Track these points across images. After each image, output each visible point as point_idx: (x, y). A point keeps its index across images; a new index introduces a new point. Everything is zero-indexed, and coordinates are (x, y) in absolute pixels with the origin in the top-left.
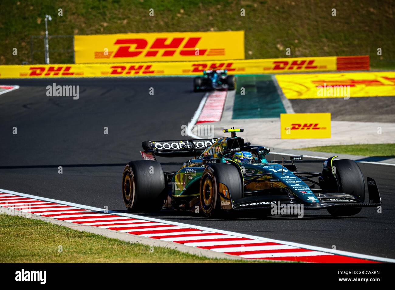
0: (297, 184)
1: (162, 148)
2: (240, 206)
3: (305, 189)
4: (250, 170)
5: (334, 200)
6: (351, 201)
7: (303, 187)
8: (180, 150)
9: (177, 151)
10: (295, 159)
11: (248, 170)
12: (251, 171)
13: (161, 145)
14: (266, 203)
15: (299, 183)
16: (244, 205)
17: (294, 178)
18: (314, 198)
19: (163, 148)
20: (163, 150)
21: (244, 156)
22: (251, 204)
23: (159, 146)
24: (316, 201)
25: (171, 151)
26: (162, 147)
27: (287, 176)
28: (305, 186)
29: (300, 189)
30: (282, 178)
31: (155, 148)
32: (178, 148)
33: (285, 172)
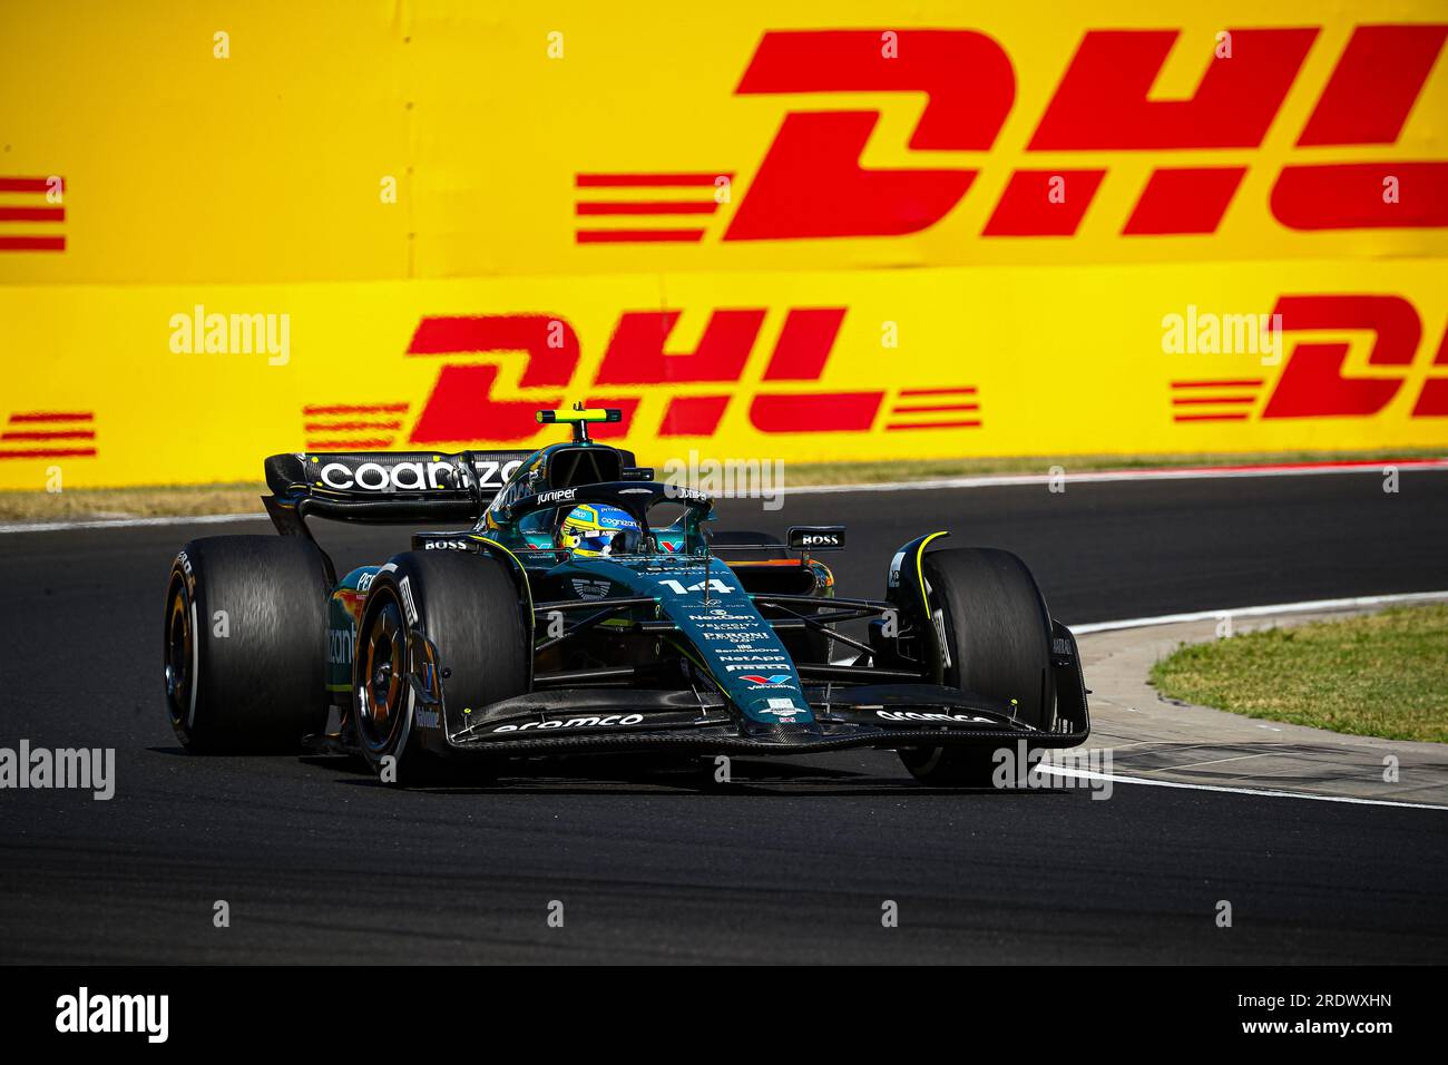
0: (746, 644)
1: (349, 484)
2: (498, 730)
3: (770, 667)
4: (595, 583)
5: (898, 714)
6: (977, 719)
7: (766, 659)
8: (429, 494)
9: (416, 498)
10: (809, 540)
11: (588, 582)
12: (599, 586)
13: (347, 472)
14: (603, 723)
15: (755, 644)
16: (514, 728)
17: (745, 621)
18: (792, 706)
19: (355, 482)
20: (356, 493)
21: (601, 524)
22: (542, 726)
23: (337, 478)
24: (797, 716)
25: (389, 497)
26: (352, 478)
27: (719, 612)
28: (774, 654)
29: (746, 667)
30: (692, 617)
31: (319, 484)
32: (420, 484)
33: (716, 594)
